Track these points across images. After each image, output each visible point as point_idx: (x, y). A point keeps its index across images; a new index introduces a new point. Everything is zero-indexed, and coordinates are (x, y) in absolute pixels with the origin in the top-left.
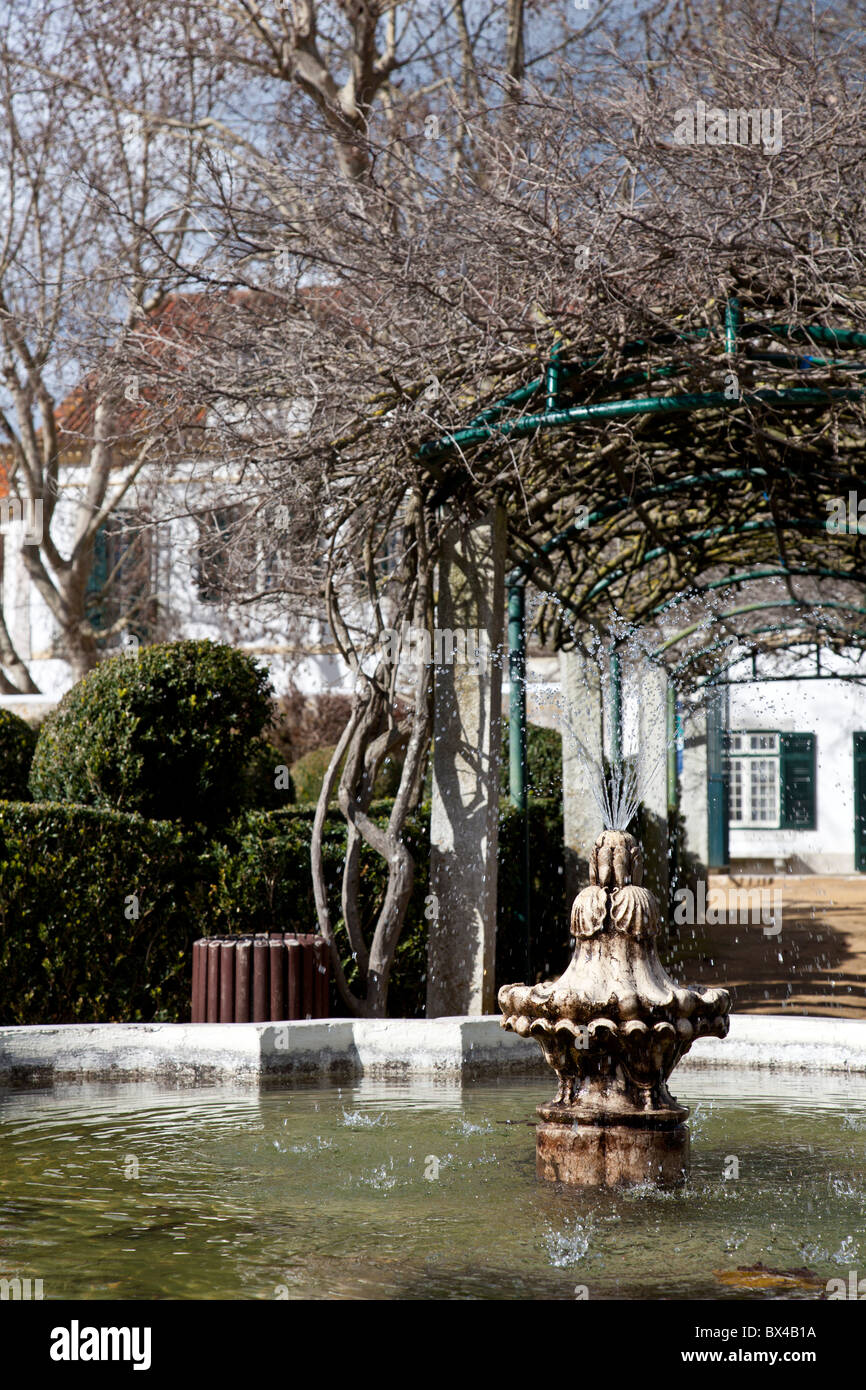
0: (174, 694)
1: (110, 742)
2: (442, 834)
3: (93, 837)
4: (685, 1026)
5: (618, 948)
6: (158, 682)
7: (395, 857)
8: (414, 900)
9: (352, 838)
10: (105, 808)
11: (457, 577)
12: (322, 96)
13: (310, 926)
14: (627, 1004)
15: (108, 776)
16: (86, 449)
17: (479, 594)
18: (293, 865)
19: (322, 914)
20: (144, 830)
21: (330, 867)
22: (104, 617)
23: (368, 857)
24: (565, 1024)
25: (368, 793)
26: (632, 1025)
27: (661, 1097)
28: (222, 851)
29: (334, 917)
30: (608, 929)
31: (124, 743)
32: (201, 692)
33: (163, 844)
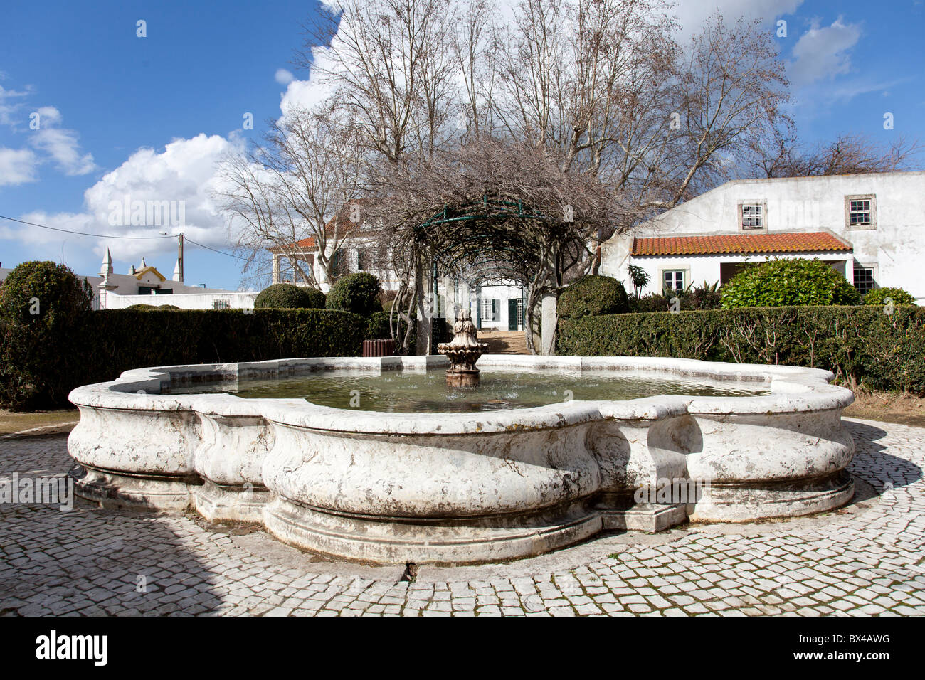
0: (358, 285)
1: (344, 296)
2: (420, 317)
3: (340, 317)
4: (480, 351)
5: (465, 335)
6: (354, 282)
7: (409, 322)
8: (414, 332)
9: (399, 317)
10: (343, 311)
11: (423, 258)
12: (388, 154)
13: (391, 338)
14: (467, 346)
15: (343, 303)
16: (332, 235)
17: (428, 261)
18: (386, 324)
19: (393, 335)
20: (352, 316)
21: (395, 325)
22: (337, 273)
23: (403, 322)
24: (453, 351)
25: (403, 307)
26: (468, 351)
27: (474, 367)
28: (370, 320)
29: (395, 335)
30: (462, 330)
31: (347, 296)
32: (364, 284)
33: (356, 319)
